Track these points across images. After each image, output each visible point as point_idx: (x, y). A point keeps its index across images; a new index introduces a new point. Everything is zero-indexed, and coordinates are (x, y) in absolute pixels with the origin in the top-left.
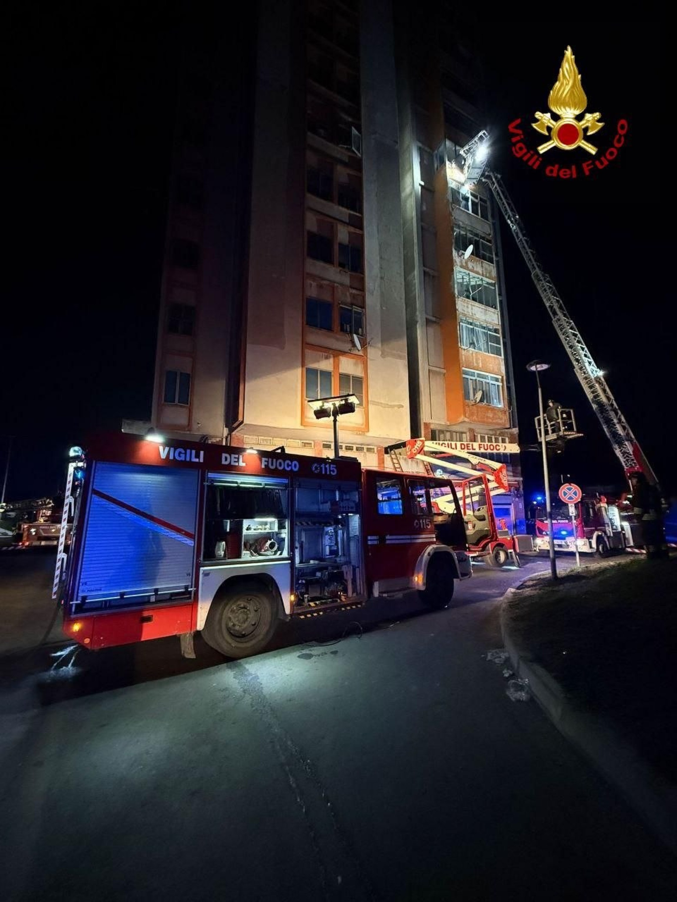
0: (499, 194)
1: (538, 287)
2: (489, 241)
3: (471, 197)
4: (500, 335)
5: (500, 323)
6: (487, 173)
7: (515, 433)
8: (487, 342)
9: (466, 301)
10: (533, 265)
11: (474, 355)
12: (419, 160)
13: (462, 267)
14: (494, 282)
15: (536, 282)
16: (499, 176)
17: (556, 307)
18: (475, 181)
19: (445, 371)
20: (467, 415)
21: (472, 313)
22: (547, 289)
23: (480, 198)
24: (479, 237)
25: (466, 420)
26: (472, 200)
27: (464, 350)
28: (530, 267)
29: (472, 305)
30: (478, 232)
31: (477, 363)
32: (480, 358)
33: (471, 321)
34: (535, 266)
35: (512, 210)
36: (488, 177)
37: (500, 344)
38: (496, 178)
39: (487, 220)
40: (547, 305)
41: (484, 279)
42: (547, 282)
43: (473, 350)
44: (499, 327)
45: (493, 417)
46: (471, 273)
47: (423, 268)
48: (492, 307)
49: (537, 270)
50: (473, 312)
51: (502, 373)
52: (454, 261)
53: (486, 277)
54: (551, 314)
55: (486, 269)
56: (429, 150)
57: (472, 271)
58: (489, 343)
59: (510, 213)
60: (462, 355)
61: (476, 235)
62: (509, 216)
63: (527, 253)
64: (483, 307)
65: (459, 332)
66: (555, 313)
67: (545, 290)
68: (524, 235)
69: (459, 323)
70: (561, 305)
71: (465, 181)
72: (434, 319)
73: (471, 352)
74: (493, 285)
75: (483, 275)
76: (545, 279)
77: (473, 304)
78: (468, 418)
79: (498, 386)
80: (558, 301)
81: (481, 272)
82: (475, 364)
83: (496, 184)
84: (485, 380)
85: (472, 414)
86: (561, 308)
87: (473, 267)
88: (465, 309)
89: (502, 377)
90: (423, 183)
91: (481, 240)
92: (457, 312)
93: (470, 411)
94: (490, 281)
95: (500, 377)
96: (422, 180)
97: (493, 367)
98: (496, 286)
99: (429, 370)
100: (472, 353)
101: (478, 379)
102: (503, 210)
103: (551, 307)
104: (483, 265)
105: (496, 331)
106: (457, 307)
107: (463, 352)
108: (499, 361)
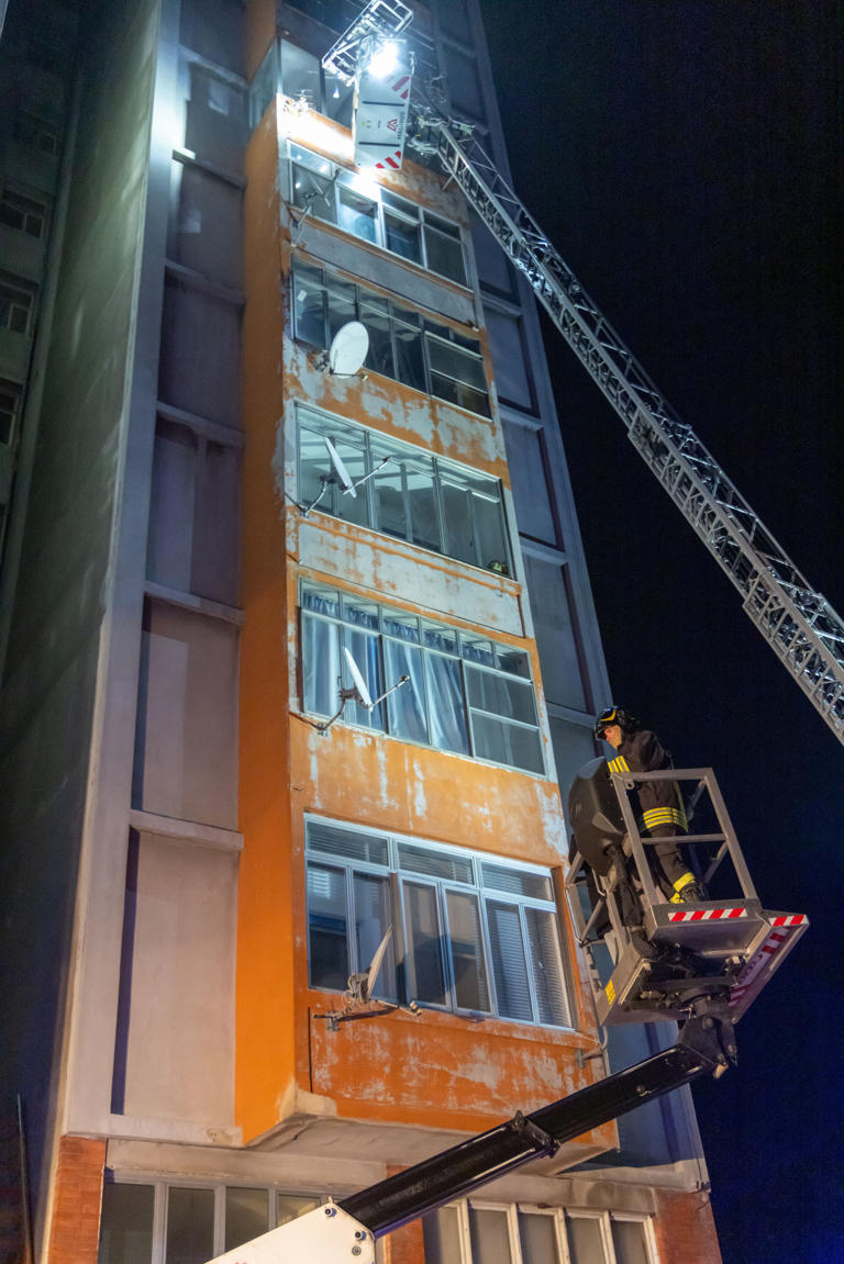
0: (473, 184)
1: (661, 475)
2: (474, 346)
3: (381, 204)
4: (533, 680)
5: (531, 633)
6: (422, 123)
7: (691, 1186)
8: (461, 708)
9: (344, 530)
10: (625, 396)
11: (381, 755)
12: (186, 95)
13: (328, 402)
14: (494, 478)
15: (647, 456)
16: (466, 128)
17: (740, 538)
18: (391, 152)
19: (238, 842)
20: (322, 1075)
21: (376, 579)
22: (693, 477)
23: (426, 215)
24: (421, 322)
25: (317, 1105)
26: (387, 217)
27: (321, 728)
28: (618, 407)
29: (374, 547)
30: (416, 308)
31: (397, 791)
32: (419, 774)
33: (373, 610)
34: (634, 397)
35: (524, 223)
36: (430, 136)
37: (534, 720)
38: (458, 135)
39: (462, 280)
40: (710, 540)
41: (445, 461)
42: (685, 450)
43: (377, 733)
44: (529, 650)
45: (504, 1087)
46: (378, 435)
47: (152, 404)
48: (490, 567)
49: (642, 409)
50: (381, 576)
51: (552, 851)
52: (287, 381)
53: (453, 453)
54: (731, 575)
55: (454, 429)
56: (232, 78)
57: (387, 426)
58: (470, 709)
59: (517, 236)
60: (307, 751)
61: (412, 317)
62: (516, 245)
63: (596, 356)
64: (439, 561)
65: (291, 647)
66: (745, 571)
67: (685, 482)
68: (575, 298)
69: (299, 610)
70: (759, 532)
71: (356, 156)
72: (194, 603)
73: (360, 742)
74: (497, 489)
75: (437, 447)
76: (677, 441)
77: (380, 542)
78: (327, 1094)
79: (536, 917)
80: (746, 521)
81: (429, 437)
82: (385, 800)
83: (459, 155)
84: (452, 885)
85: (355, 1071)
86: (760, 544)
87: (385, 412)
88: (339, 558)
89: (556, 871)
90: (190, 155)
91: (427, 333)
92: (290, 563)
93: (343, 1048)
94: (479, 474)
95: (545, 872)
96: (188, 145)
97: (497, 822)
98: (508, 493)
99: (134, 836)
100: (373, 747)
101: (405, 875)
102: (493, 229)
103: (731, 552)
104: (439, 414)
105: (514, 663)
106: (290, 547)
107: (314, 740)
108: (533, 792)
